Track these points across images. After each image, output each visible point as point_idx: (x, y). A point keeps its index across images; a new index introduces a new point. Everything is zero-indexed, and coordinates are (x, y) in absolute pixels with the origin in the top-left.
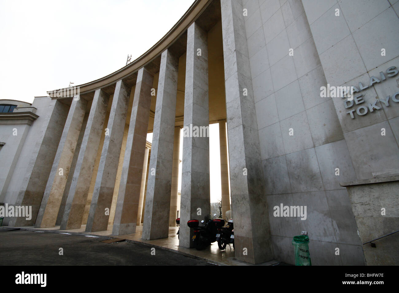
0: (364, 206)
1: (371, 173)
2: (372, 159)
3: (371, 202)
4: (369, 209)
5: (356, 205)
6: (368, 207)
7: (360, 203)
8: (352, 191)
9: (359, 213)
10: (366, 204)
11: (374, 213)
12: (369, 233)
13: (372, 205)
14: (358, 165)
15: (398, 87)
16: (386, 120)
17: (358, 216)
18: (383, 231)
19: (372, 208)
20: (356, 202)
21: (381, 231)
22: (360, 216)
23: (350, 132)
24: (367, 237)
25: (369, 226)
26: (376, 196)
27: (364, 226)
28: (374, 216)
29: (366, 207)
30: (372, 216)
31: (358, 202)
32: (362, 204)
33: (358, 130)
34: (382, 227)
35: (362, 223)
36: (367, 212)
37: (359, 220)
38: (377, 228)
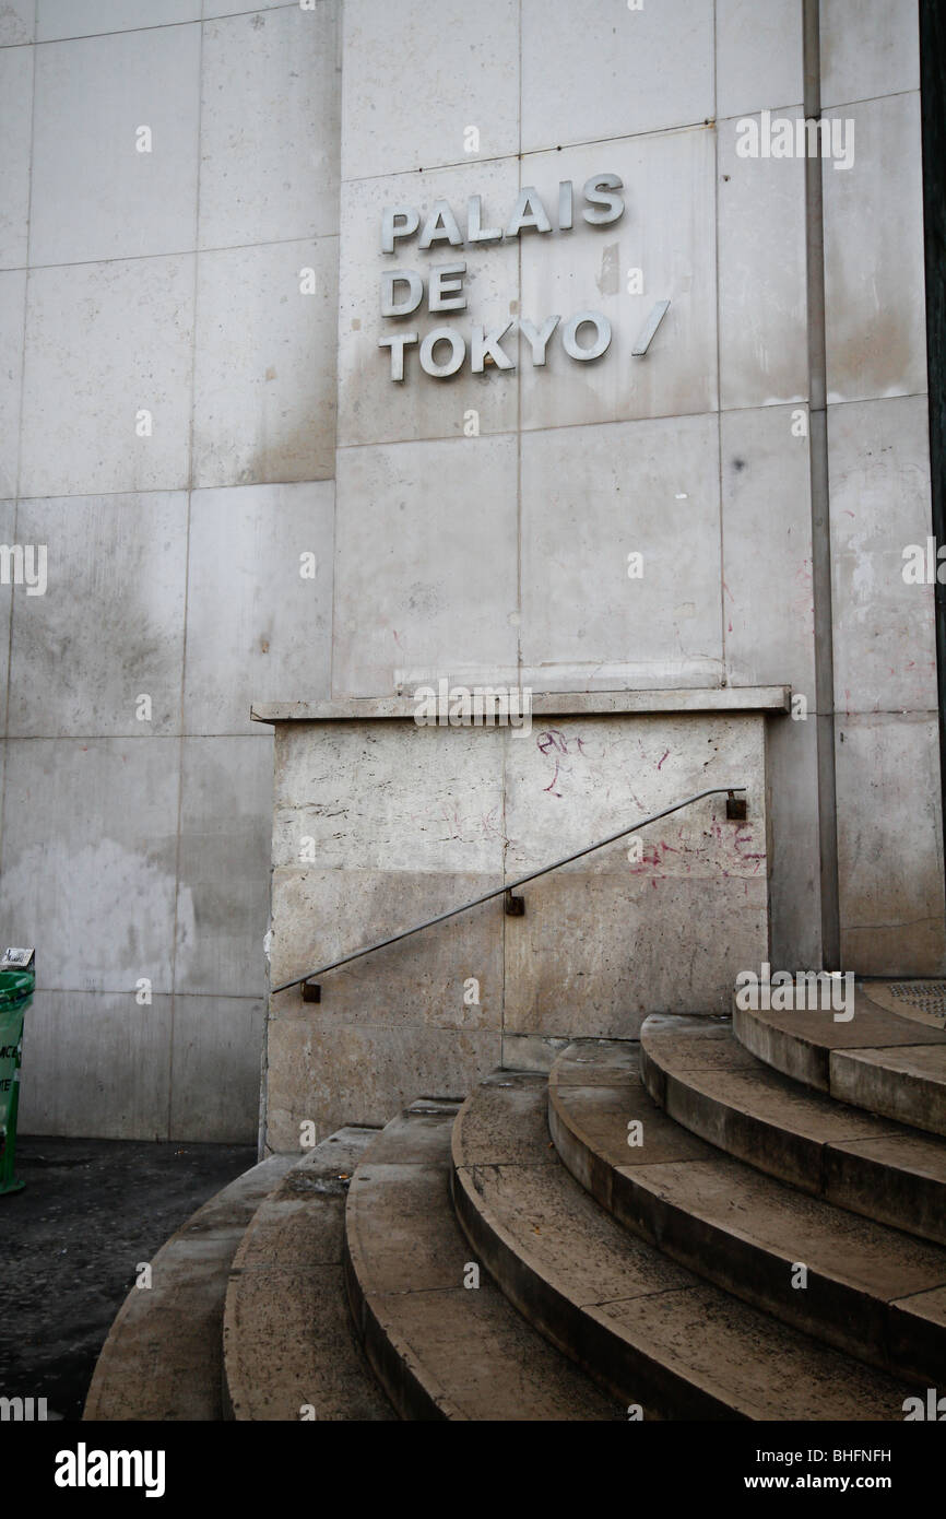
0: (324, 820)
1: (390, 670)
2: (413, 605)
3: (352, 805)
4: (338, 836)
5: (292, 812)
6: (335, 825)
7: (312, 804)
8: (295, 750)
9: (294, 851)
10: (333, 810)
11: (351, 852)
12: (308, 942)
13: (352, 816)
14: (352, 625)
15: (599, 286)
16: (514, 428)
17: (289, 867)
18: (363, 929)
19: (348, 830)
20: (296, 802)
21: (358, 930)
22: (294, 866)
23: (364, 450)
24: (297, 961)
25: (320, 909)
26: (379, 778)
27: (297, 911)
28: (346, 867)
29: (328, 824)
30: (340, 868)
31: (306, 801)
32: (318, 810)
33: (402, 445)
34: (366, 913)
35: (296, 898)
36: (327, 848)
37: (289, 884)
38: (347, 917)
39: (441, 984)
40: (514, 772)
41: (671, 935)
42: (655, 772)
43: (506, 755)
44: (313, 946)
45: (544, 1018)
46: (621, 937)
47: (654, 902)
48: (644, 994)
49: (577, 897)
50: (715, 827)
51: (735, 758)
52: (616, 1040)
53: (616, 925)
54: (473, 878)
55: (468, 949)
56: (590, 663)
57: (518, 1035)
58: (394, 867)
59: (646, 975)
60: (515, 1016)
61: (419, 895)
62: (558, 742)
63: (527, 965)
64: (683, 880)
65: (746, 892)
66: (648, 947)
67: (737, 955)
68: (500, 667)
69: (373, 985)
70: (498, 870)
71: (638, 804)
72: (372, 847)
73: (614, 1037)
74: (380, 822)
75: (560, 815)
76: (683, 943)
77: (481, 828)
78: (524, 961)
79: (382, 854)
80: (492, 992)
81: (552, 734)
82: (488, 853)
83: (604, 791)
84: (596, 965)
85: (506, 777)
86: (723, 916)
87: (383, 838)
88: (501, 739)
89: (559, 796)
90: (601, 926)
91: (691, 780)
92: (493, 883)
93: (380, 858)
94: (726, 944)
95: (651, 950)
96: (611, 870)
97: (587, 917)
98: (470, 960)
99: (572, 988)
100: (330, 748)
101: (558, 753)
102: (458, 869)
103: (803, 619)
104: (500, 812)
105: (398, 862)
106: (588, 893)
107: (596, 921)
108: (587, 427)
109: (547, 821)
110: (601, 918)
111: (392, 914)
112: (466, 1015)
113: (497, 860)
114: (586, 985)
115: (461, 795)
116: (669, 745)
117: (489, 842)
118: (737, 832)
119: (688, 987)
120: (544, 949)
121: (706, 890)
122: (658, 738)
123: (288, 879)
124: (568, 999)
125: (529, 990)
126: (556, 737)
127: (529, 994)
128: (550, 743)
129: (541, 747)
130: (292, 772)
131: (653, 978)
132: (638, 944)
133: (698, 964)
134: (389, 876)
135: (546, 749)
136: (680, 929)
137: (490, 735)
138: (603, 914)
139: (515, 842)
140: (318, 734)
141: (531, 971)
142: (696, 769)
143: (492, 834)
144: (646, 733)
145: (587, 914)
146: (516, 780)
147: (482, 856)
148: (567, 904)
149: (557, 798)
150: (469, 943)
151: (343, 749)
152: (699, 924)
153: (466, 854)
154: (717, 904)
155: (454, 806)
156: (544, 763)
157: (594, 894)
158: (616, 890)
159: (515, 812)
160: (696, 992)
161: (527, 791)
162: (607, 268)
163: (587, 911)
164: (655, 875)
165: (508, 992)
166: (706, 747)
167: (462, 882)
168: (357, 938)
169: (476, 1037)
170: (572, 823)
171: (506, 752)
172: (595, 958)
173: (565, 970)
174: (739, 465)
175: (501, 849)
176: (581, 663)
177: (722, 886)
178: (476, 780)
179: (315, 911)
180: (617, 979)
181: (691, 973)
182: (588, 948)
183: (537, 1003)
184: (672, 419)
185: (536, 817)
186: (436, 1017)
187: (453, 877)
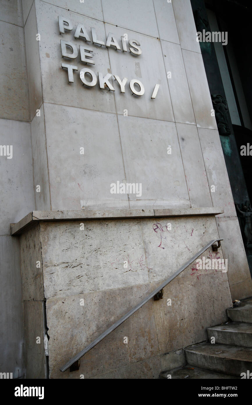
0: (70, 270)
1: (78, 200)
2: (85, 173)
3: (84, 261)
4: (79, 277)
5: (53, 268)
6: (77, 272)
7: (64, 263)
8: (51, 236)
9: (58, 288)
10: (75, 264)
11: (86, 284)
12: (69, 336)
13: (85, 266)
14: (58, 179)
15: (135, 73)
16: (114, 112)
17: (55, 298)
18: (96, 322)
19: (84, 273)
20: (55, 262)
21: (94, 323)
22: (58, 297)
23: (56, 106)
24: (64, 349)
25: (73, 317)
26: (94, 247)
27: (62, 321)
28: (85, 292)
29: (73, 272)
30: (82, 293)
31: (61, 261)
32: (67, 265)
33: (72, 108)
34: (96, 314)
35: (60, 314)
36: (74, 284)
37: (56, 307)
38: (88, 318)
39: (133, 340)
40: (147, 240)
41: (206, 297)
42: (191, 237)
43: (143, 234)
44: (72, 338)
45: (173, 343)
46: (192, 301)
47: (199, 284)
48: (202, 321)
49: (176, 288)
50: (210, 255)
51: (211, 231)
52: (198, 343)
53: (190, 296)
54: (139, 287)
55: (142, 320)
56: (152, 199)
57: (166, 354)
58: (107, 288)
59: (202, 314)
60: (163, 345)
61: (119, 299)
62: (160, 228)
63: (164, 321)
64: (206, 275)
65: (222, 276)
66: (200, 303)
67: (224, 299)
68: (122, 200)
69: (104, 350)
70: (147, 282)
71: (188, 249)
72: (96, 280)
73: (197, 342)
74: (98, 267)
75: (165, 256)
76: (210, 299)
77: (139, 265)
78: (163, 319)
79: (101, 282)
80: (153, 337)
81: (157, 224)
82: (143, 275)
83: (177, 245)
84: (187, 315)
85: (144, 242)
86: (218, 286)
87: (100, 275)
88: (140, 227)
89: (163, 248)
90: (185, 298)
91: (201, 239)
92: (147, 288)
93: (100, 285)
94: (221, 296)
95: (201, 303)
96: (185, 275)
97: (180, 295)
98: (143, 325)
99: (180, 326)
100: (70, 234)
101: (161, 232)
102: (133, 284)
103: (207, 188)
104: (144, 258)
105: (108, 285)
106: (179, 286)
107: (183, 296)
108: (139, 118)
109: (161, 259)
110: (185, 294)
111: (109, 311)
112: (145, 352)
113: (146, 277)
114: (184, 323)
115: (129, 251)
116: (193, 227)
117: (143, 270)
118: (216, 256)
119: (214, 315)
120: (169, 312)
121: (212, 278)
122: (190, 224)
123: (55, 304)
124: (180, 331)
125: (166, 332)
126: (159, 226)
127: (166, 334)
128: (157, 228)
129: (154, 230)
130: (51, 247)
131: (204, 315)
132: (197, 302)
133: (215, 305)
134: (105, 293)
135: (156, 230)
136: (208, 293)
137: (136, 225)
138: (185, 293)
139: (152, 269)
140: (63, 227)
141: (166, 323)
142: (201, 235)
143: (143, 267)
144: (186, 223)
145: (180, 294)
146: (148, 243)
147: (141, 277)
148: (173, 292)
149: (163, 249)
150: (142, 317)
151: (76, 234)
152: (213, 290)
153: (135, 277)
154: (216, 282)
155: (127, 257)
156: (157, 236)
157: (181, 285)
158: (188, 282)
159: (150, 257)
160: (216, 316)
161: (153, 247)
162: (137, 69)
163: (180, 293)
164: (198, 275)
165: (159, 335)
166: (202, 227)
167: (135, 289)
168: (94, 328)
169: (150, 361)
170: (169, 259)
171: (143, 232)
172: (186, 312)
173: (177, 319)
174: (183, 139)
175: (147, 272)
176: (149, 200)
177: (216, 275)
178: (134, 244)
179: (71, 319)
180: (194, 318)
181: (214, 309)
182: (183, 308)
183: (170, 337)
184: (163, 121)
185: (157, 257)
186: (133, 357)
187: (132, 288)
